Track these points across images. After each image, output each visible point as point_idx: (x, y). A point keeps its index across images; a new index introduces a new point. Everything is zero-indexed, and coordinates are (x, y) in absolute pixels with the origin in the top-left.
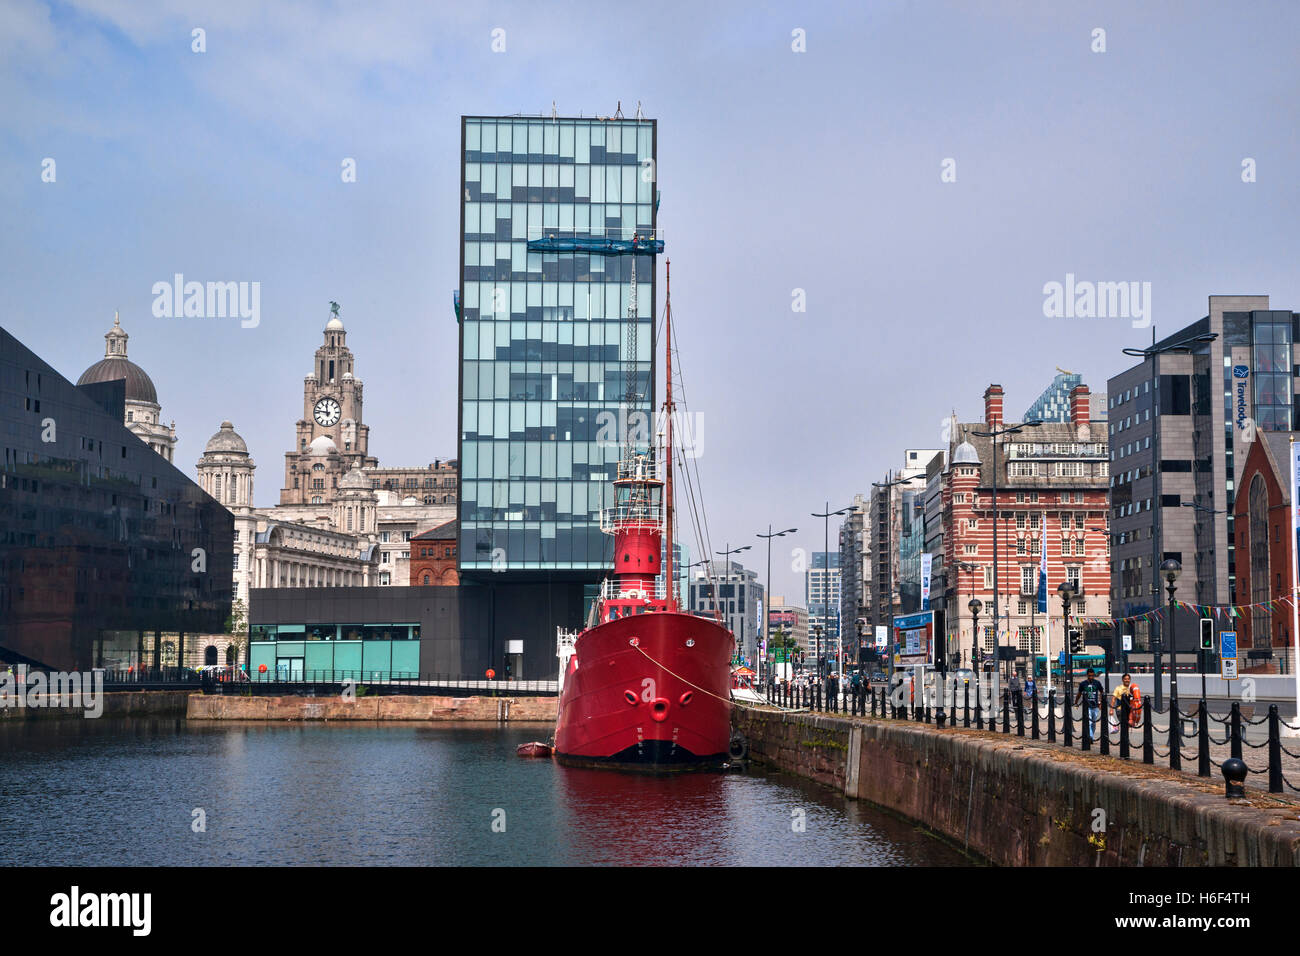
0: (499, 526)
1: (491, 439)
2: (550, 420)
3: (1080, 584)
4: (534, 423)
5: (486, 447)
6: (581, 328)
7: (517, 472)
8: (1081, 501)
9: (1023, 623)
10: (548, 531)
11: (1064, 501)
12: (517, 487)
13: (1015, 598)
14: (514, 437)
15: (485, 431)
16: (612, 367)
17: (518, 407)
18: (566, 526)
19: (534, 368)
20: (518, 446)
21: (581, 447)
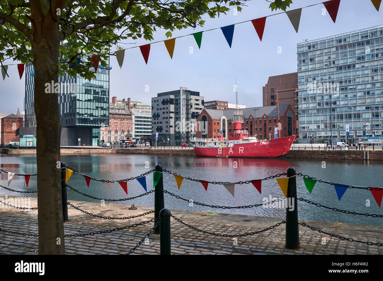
0: (83, 117)
1: (82, 101)
2: (92, 98)
3: (117, 130)
4: (89, 98)
5: (81, 102)
6: (97, 81)
7: (86, 107)
8: (118, 116)
9: (108, 136)
10: (92, 118)
11: (115, 116)
12: (86, 110)
13: (107, 132)
14: (86, 101)
15: (81, 99)
16: (102, 89)
17: (86, 95)
18: (95, 118)
19: (89, 88)
20: (86, 102)
21: (97, 103)
